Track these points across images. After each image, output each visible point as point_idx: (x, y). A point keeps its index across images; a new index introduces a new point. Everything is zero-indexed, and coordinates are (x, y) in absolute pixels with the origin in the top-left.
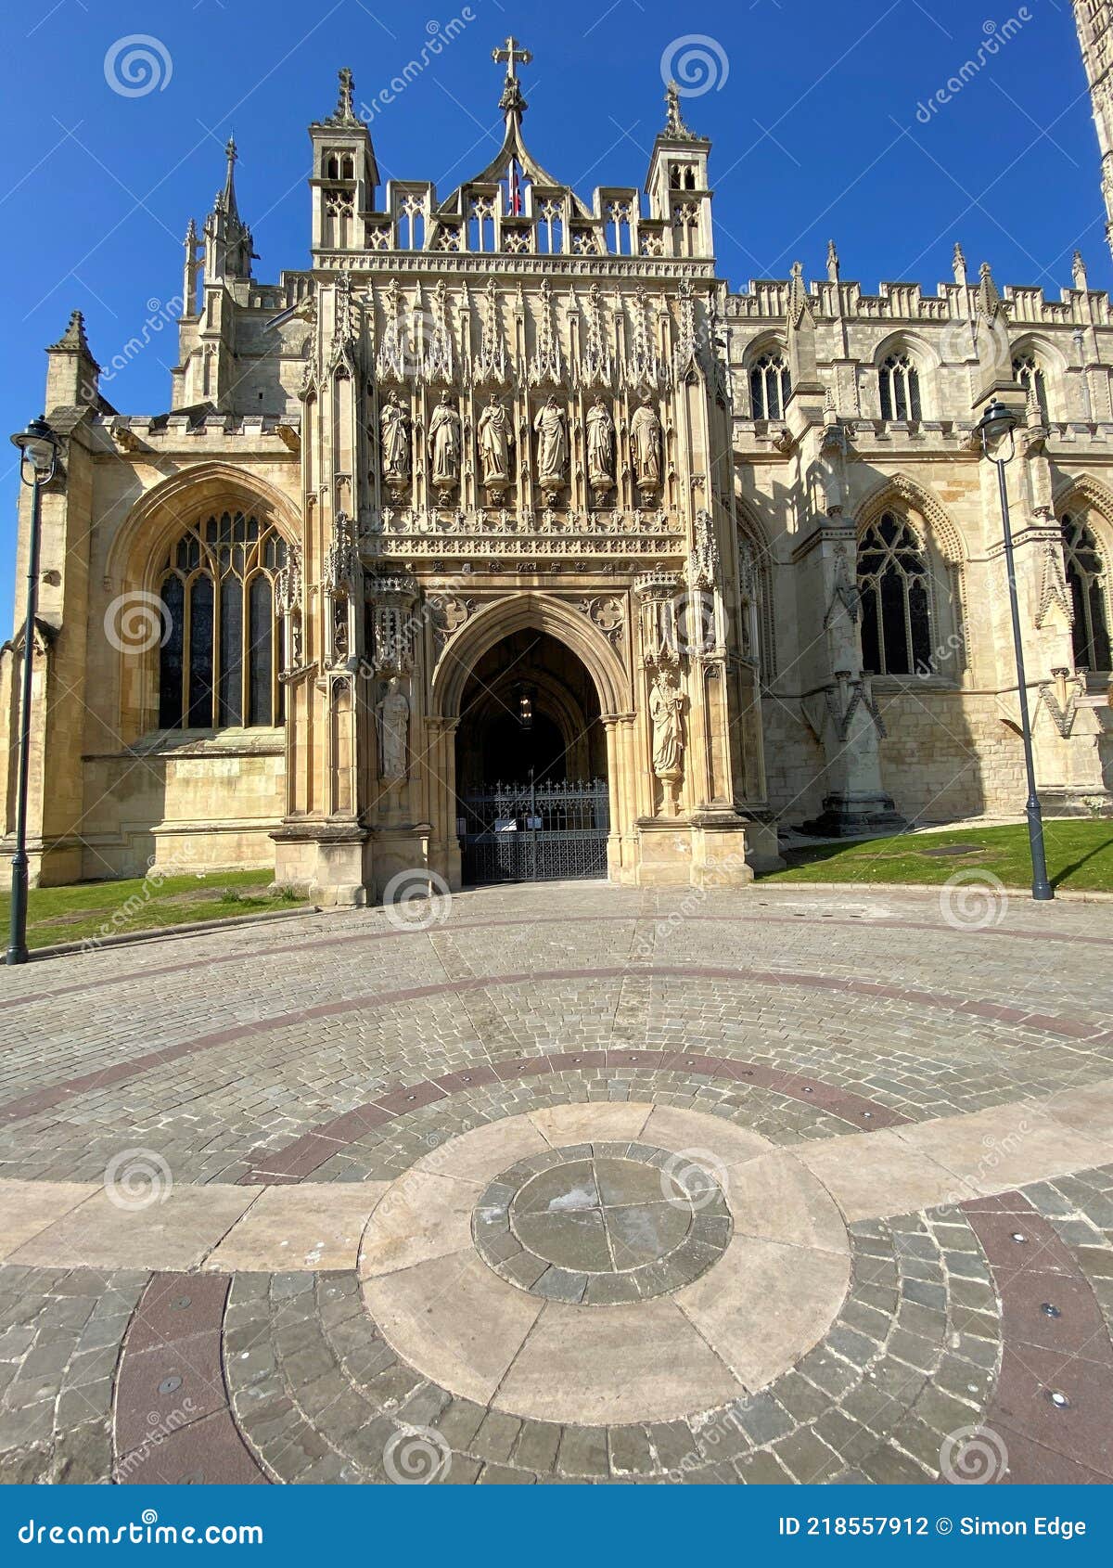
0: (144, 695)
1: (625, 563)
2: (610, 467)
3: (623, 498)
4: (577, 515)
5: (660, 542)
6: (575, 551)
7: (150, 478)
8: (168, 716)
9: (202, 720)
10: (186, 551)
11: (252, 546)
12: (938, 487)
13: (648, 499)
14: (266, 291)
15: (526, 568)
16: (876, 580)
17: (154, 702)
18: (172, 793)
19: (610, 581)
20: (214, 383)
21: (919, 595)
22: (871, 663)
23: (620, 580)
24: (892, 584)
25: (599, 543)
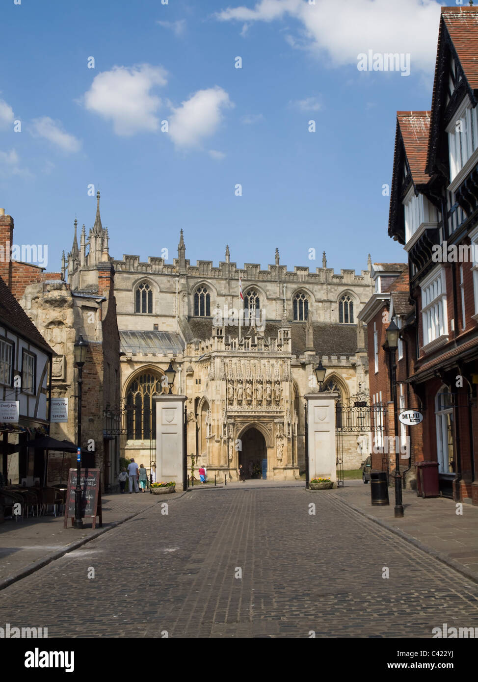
1: (273, 416)
2: (270, 397)
3: (273, 403)
4: (264, 407)
5: (280, 412)
6: (264, 414)
11: (153, 385)
13: (278, 403)
15: (254, 417)
19: (270, 419)
23: (271, 419)
25: (268, 412)
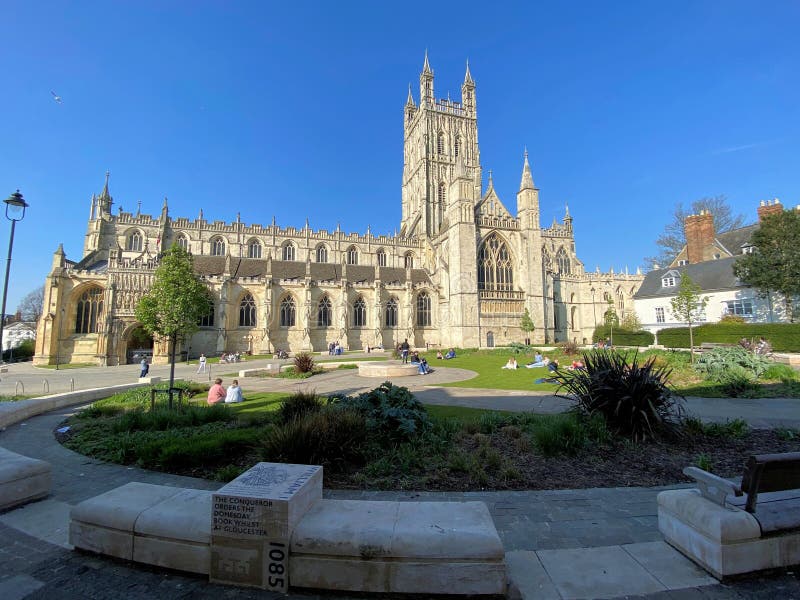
0: (72, 326)
7: (76, 283)
8: (78, 330)
9: (85, 332)
10: (85, 296)
12: (256, 291)
14: (114, 217)
16: (244, 307)
17: (74, 328)
18: (76, 348)
20: (97, 244)
21: (254, 310)
22: (241, 324)
24: (248, 309)
